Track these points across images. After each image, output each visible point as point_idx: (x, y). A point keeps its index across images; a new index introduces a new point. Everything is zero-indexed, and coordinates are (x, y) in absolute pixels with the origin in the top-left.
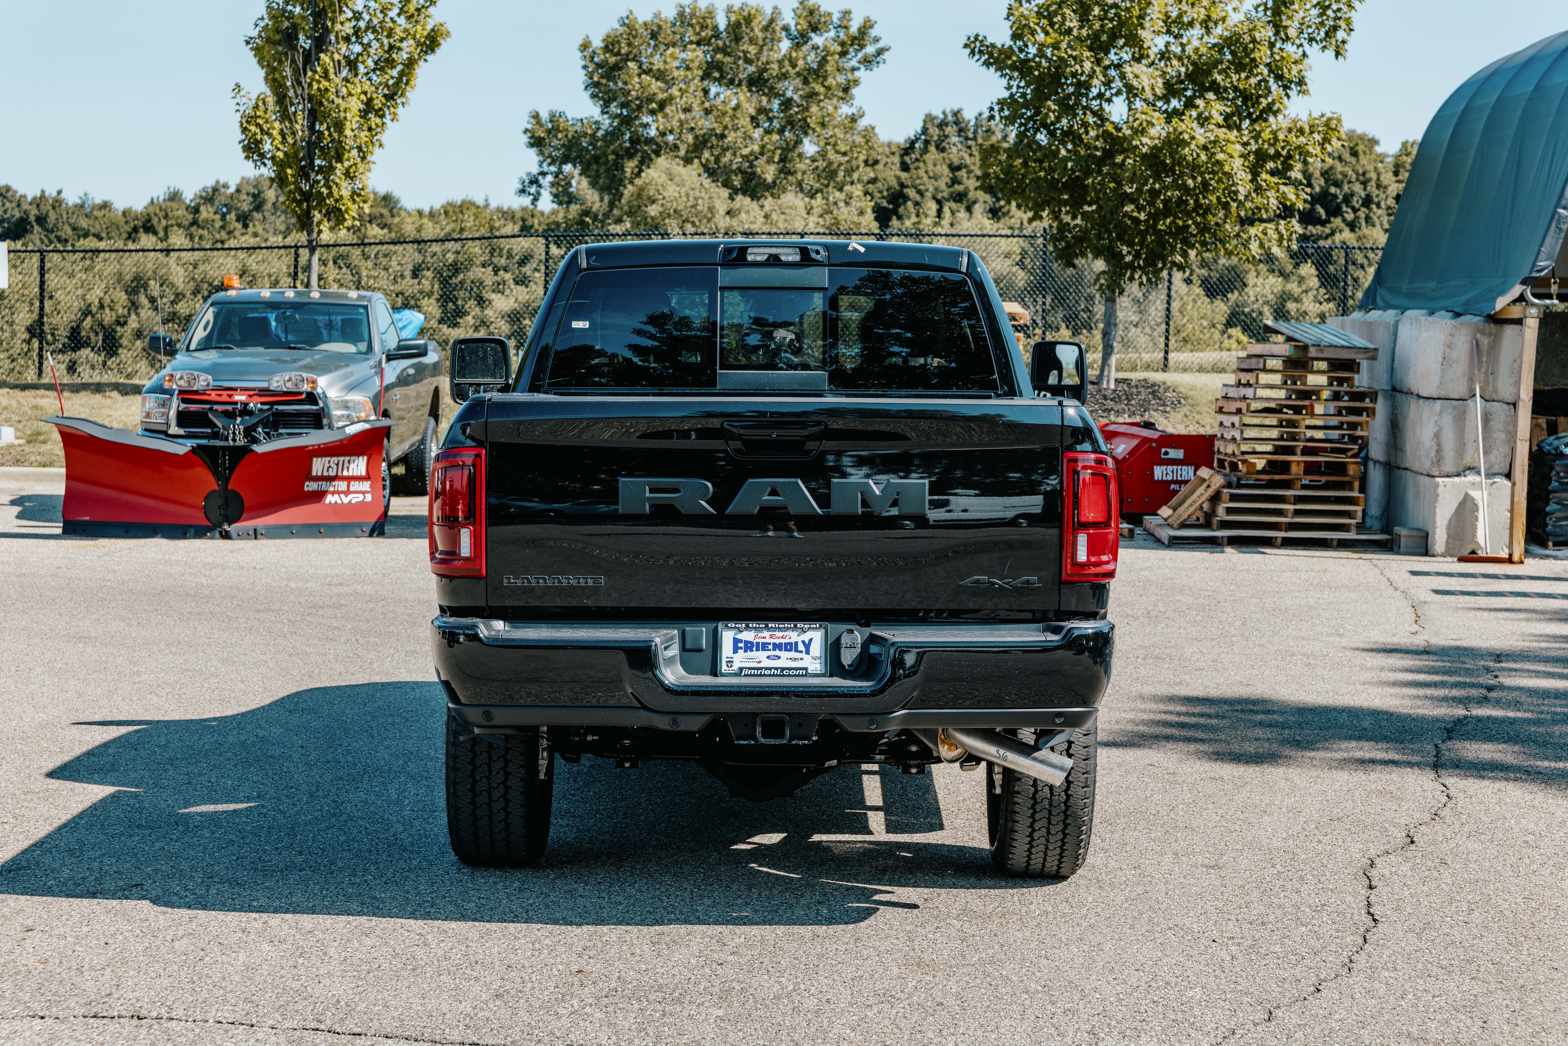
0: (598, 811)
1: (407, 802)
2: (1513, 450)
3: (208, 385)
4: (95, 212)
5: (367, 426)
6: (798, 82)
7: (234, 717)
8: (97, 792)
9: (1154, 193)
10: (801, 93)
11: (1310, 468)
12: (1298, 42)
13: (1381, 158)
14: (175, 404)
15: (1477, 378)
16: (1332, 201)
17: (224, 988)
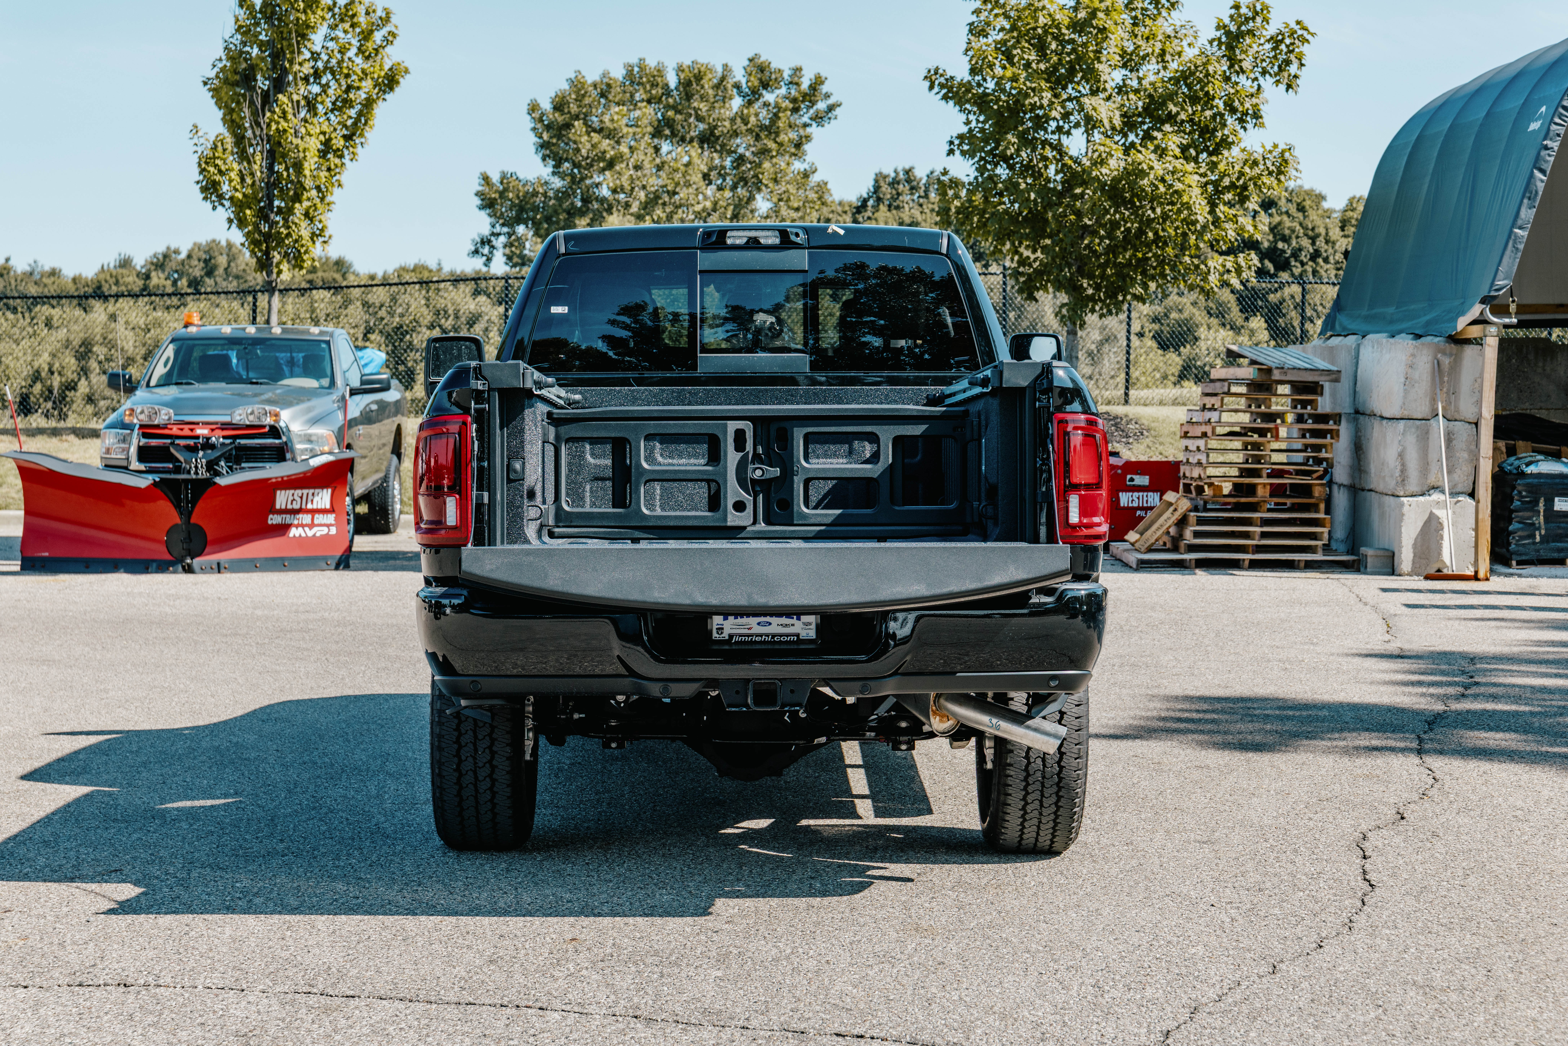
0: (581, 802)
1: (387, 796)
2: (1476, 469)
3: (169, 419)
4: (44, 280)
5: (331, 458)
6: (750, 139)
7: (206, 727)
8: (70, 792)
9: (1115, 225)
10: (753, 149)
11: (1276, 491)
12: (1252, 76)
13: (1328, 214)
14: (136, 441)
15: (1439, 396)
16: (1280, 255)
17: (212, 958)
